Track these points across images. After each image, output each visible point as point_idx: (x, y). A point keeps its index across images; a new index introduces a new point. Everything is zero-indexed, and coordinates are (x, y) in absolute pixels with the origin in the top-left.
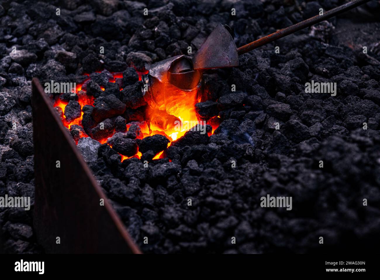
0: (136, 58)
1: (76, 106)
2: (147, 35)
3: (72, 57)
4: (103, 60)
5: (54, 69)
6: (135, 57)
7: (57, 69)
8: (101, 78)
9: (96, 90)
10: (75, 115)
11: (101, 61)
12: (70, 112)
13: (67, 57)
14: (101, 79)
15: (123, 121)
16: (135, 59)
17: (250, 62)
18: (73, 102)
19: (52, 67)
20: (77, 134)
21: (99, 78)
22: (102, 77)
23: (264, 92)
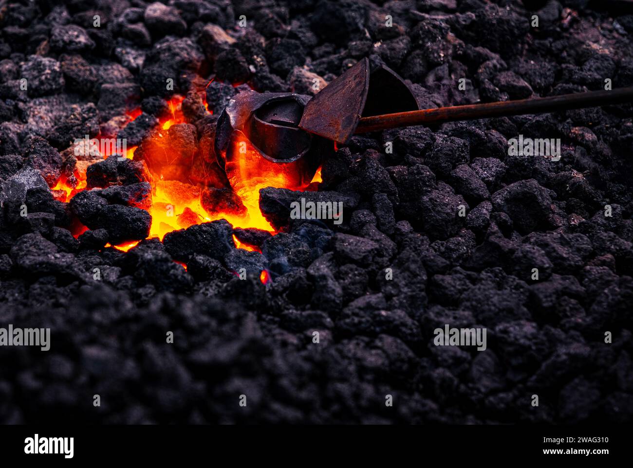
0: (300, 81)
1: (149, 126)
2: (359, 50)
3: (220, 44)
4: (256, 67)
5: (177, 54)
6: (299, 79)
7: (181, 56)
8: (219, 95)
9: (192, 110)
10: (134, 140)
11: (252, 68)
12: (129, 131)
13: (213, 43)
14: (217, 96)
15: (134, 170)
16: (297, 83)
17: (437, 154)
18: (146, 117)
19: (175, 48)
20: (70, 165)
21: (216, 93)
22: (222, 94)
23: (389, 212)
